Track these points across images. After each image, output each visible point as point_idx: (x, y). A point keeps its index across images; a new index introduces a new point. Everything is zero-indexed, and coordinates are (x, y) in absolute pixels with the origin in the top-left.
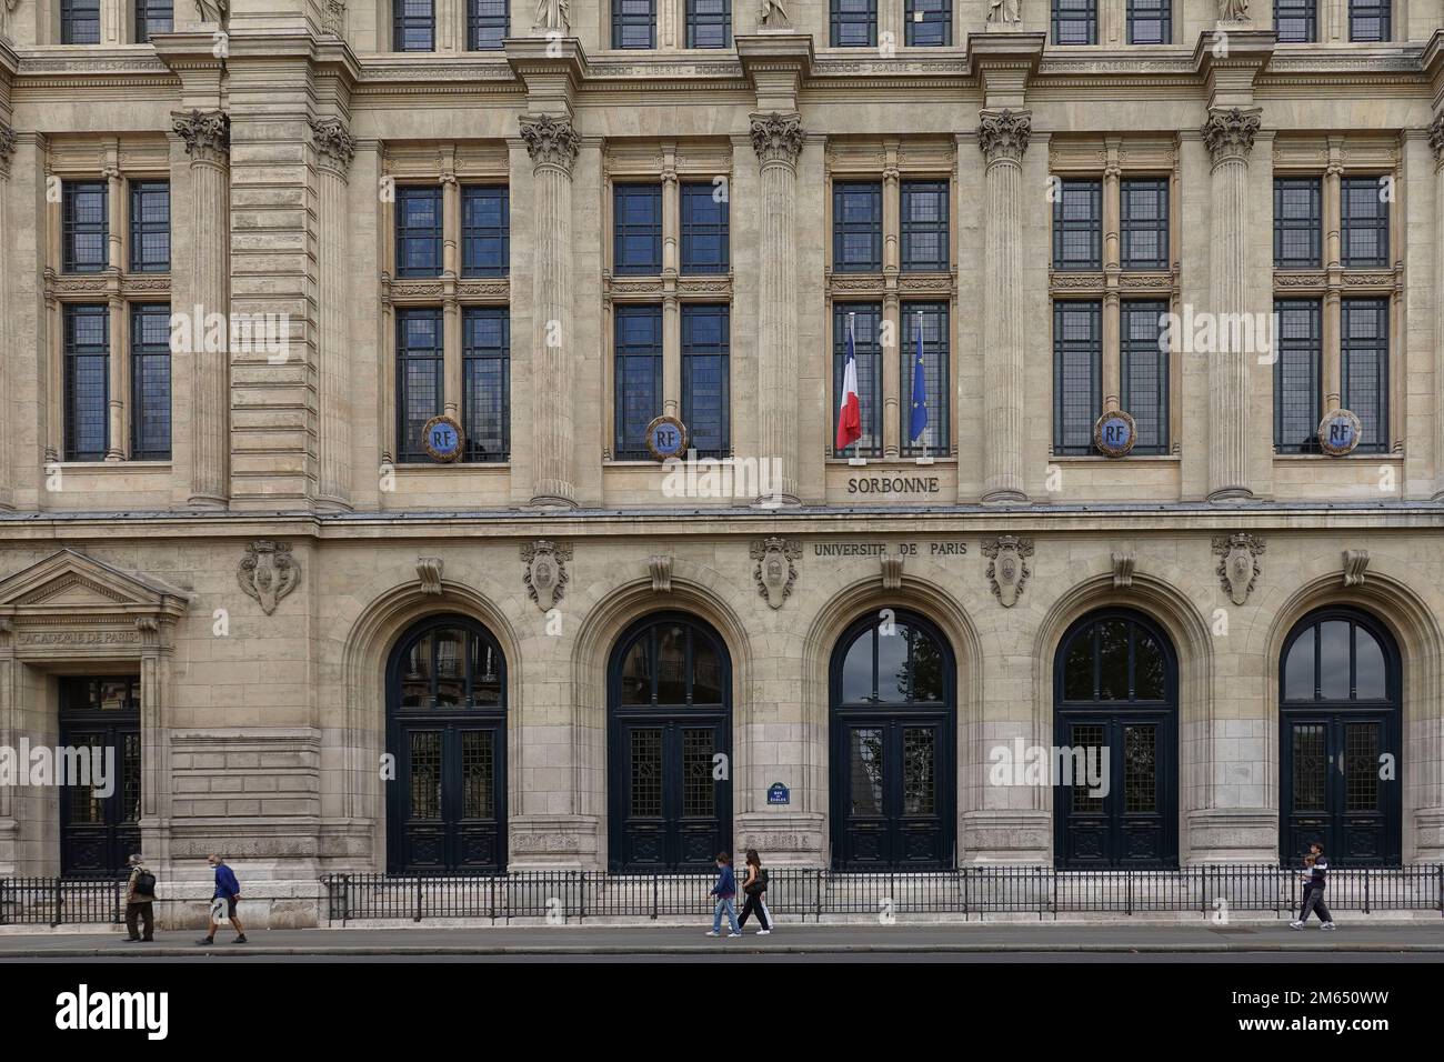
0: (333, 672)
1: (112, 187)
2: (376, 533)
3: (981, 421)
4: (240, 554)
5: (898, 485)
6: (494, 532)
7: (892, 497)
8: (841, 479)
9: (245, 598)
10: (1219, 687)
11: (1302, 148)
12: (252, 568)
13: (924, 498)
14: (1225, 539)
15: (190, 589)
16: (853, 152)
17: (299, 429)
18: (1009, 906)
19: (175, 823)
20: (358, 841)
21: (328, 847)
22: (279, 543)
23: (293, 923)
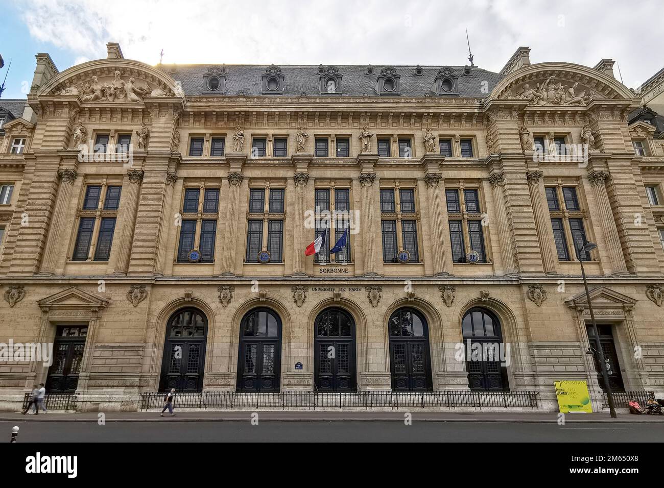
0: (153, 325)
1: (103, 188)
2: (173, 283)
3: (362, 253)
4: (129, 289)
5: (335, 271)
6: (211, 283)
7: (334, 274)
8: (318, 269)
9: (128, 302)
10: (445, 332)
11: (452, 183)
12: (132, 293)
13: (344, 274)
14: (443, 287)
15: (110, 299)
16: (321, 182)
17: (153, 253)
18: (380, 404)
19: (92, 374)
20: (153, 381)
21: (143, 383)
22: (142, 286)
23: (128, 410)
